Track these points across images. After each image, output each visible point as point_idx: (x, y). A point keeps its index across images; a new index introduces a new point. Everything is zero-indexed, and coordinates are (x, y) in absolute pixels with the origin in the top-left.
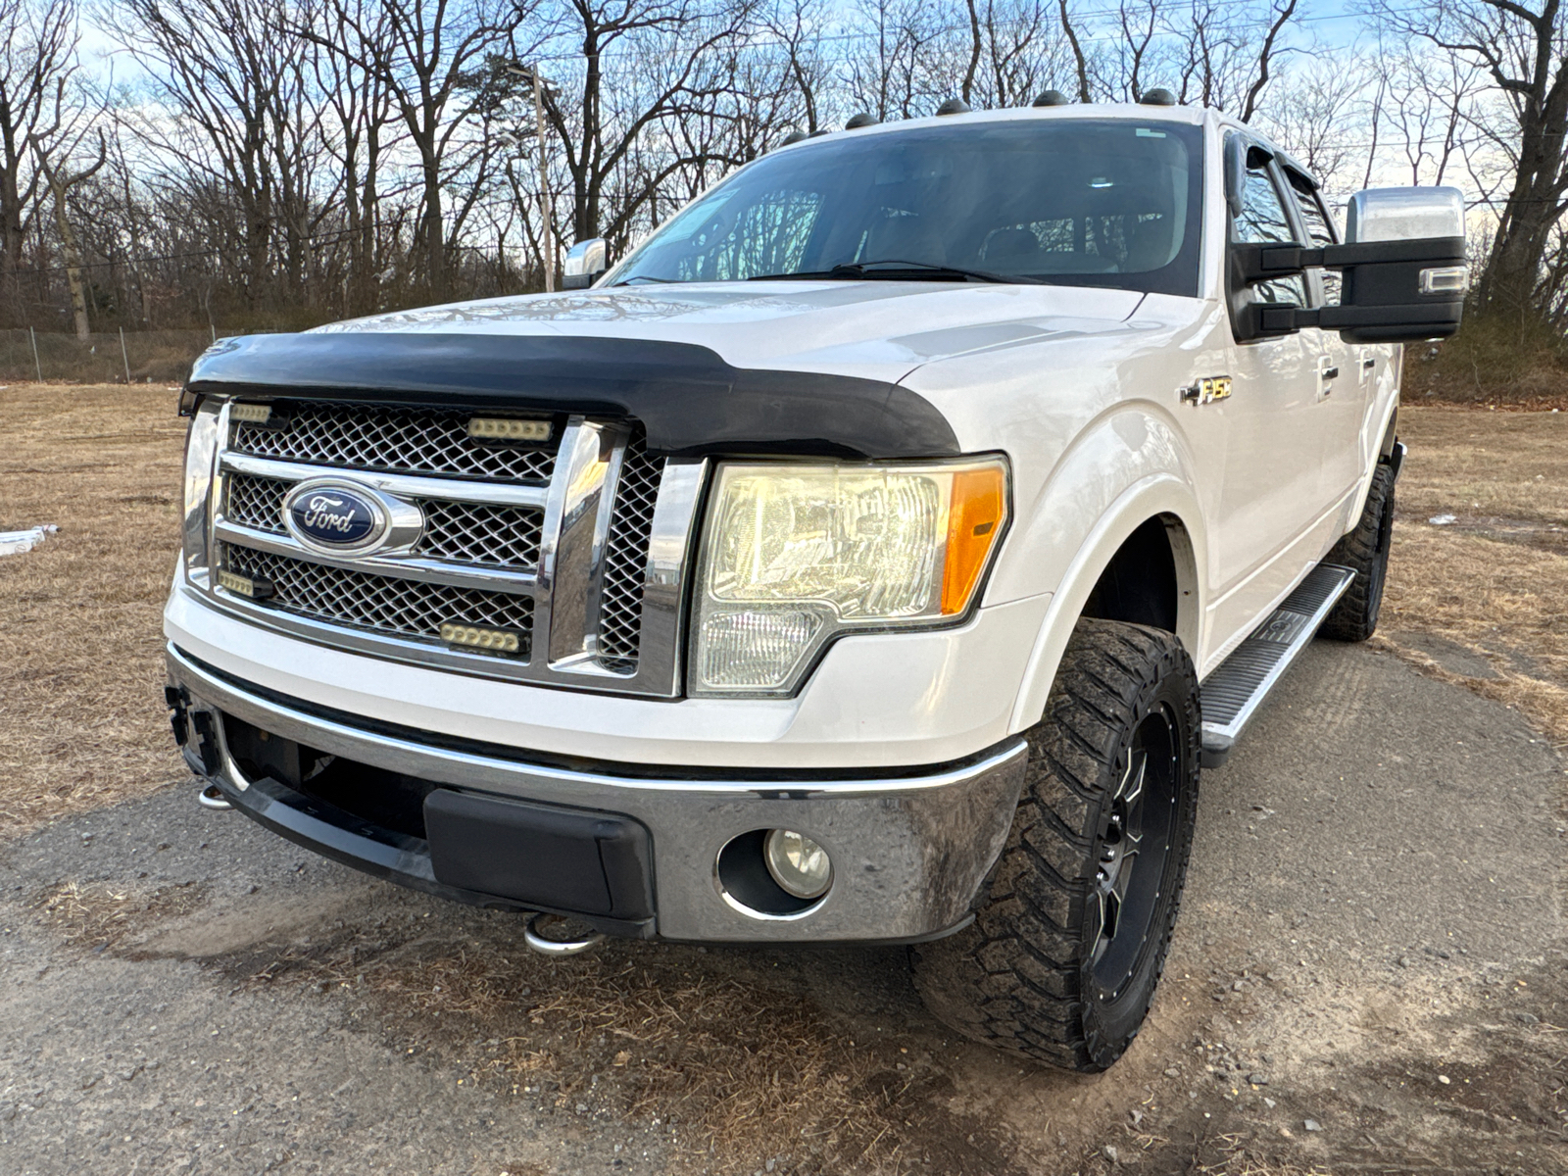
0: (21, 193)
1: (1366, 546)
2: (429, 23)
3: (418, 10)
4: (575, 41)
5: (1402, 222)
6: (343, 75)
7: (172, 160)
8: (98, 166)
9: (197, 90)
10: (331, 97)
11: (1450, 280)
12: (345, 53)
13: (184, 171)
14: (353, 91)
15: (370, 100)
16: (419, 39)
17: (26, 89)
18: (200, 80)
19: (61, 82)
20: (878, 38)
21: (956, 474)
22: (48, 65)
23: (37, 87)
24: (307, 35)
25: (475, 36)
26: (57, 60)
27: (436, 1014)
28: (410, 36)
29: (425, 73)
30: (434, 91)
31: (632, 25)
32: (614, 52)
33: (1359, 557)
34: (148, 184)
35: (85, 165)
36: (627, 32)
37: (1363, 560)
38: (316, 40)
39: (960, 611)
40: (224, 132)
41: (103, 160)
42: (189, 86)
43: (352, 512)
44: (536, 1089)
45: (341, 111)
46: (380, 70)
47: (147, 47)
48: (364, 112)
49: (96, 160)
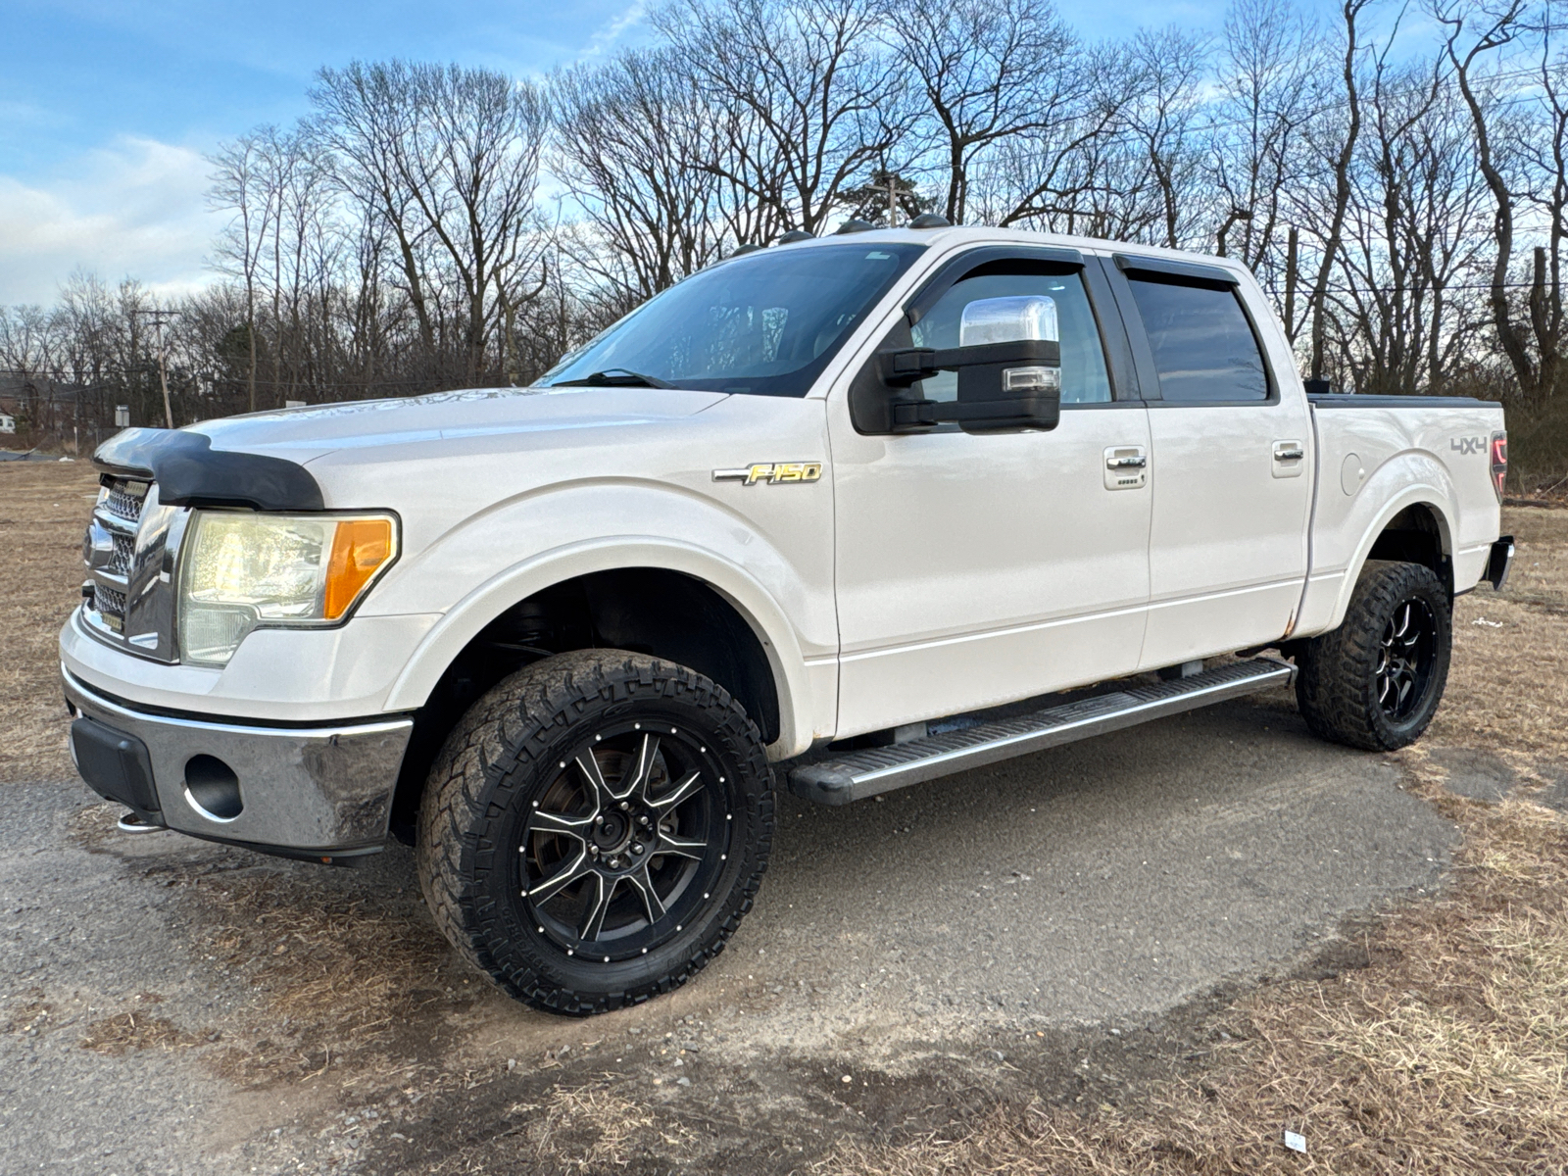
0: (485, 313)
2: (812, 150)
3: (805, 142)
5: (988, 330)
6: (742, 203)
7: (603, 281)
8: (540, 289)
9: (624, 220)
10: (731, 222)
11: (1028, 378)
12: (745, 184)
13: (613, 292)
14: (749, 213)
15: (763, 221)
16: (804, 164)
17: (496, 230)
18: (628, 214)
19: (519, 222)
21: (340, 523)
22: (514, 208)
23: (504, 228)
24: (714, 169)
25: (855, 156)
26: (520, 205)
28: (796, 163)
29: (806, 192)
30: (814, 211)
31: (999, 134)
32: (979, 161)
34: (585, 302)
35: (532, 287)
36: (998, 140)
38: (722, 173)
39: (339, 618)
40: (643, 258)
41: (544, 282)
42: (619, 218)
45: (737, 232)
46: (771, 196)
47: (589, 189)
48: (757, 230)
49: (539, 284)
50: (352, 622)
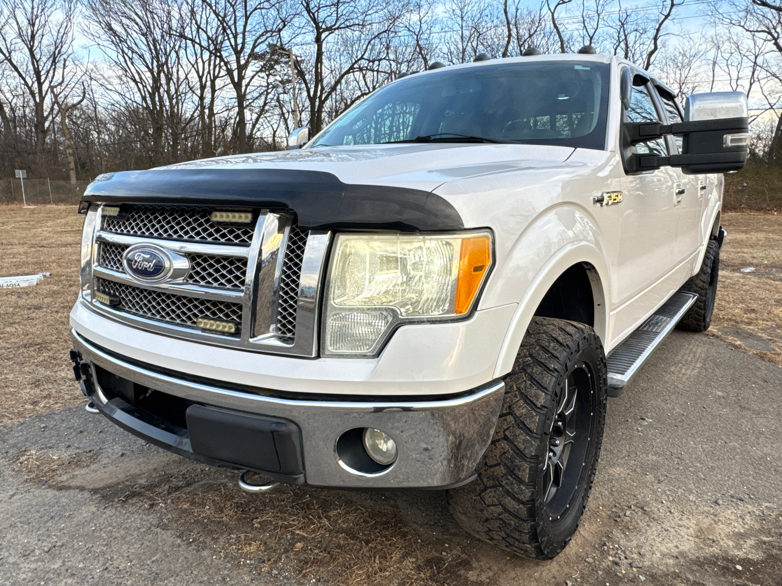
0: (45, 114)
1: (704, 282)
2: (240, 29)
3: (235, 23)
4: (311, 37)
5: (714, 111)
6: (199, 56)
7: (117, 98)
8: (82, 100)
9: (129, 63)
10: (193, 66)
11: (740, 140)
12: (200, 44)
13: (123, 103)
14: (204, 63)
15: (212, 67)
16: (235, 38)
17: (49, 63)
18: (131, 59)
19: (65, 60)
20: (460, 32)
21: (463, 239)
22: (59, 52)
23: (54, 62)
24: (182, 36)
25: (262, 35)
26: (63, 50)
27: (206, 521)
28: (231, 36)
29: (238, 53)
30: (242, 62)
31: (338, 28)
32: (330, 41)
33: (700, 288)
34: (106, 109)
35: (76, 100)
36: (336, 32)
37: (702, 289)
38: (186, 38)
39: (465, 313)
40: (142, 83)
41: (84, 97)
42: (126, 61)
43: (154, 261)
44: (252, 562)
45: (198, 72)
46: (217, 52)
47: (106, 43)
48: (209, 72)
49: (81, 98)
50: (477, 313)
